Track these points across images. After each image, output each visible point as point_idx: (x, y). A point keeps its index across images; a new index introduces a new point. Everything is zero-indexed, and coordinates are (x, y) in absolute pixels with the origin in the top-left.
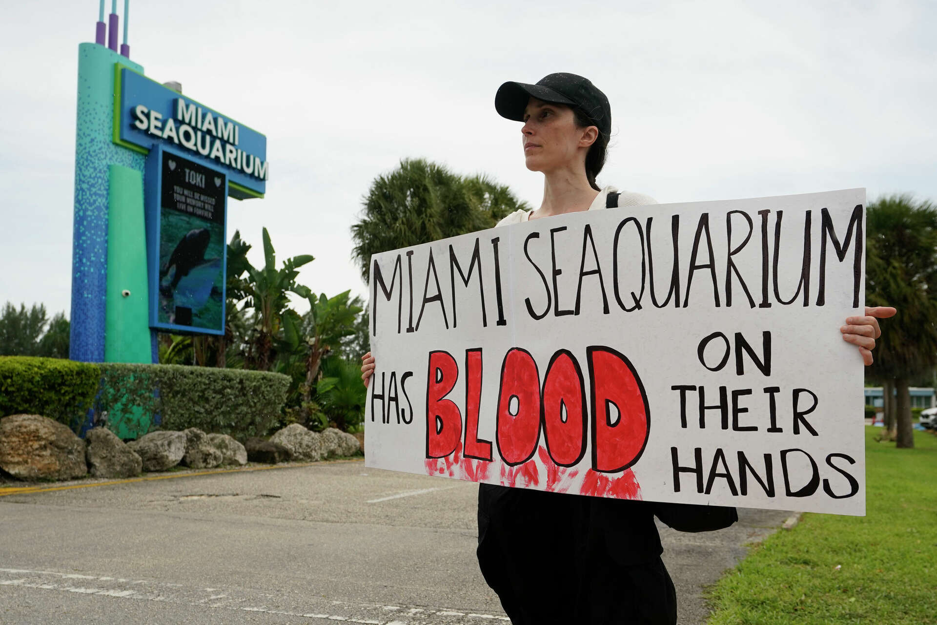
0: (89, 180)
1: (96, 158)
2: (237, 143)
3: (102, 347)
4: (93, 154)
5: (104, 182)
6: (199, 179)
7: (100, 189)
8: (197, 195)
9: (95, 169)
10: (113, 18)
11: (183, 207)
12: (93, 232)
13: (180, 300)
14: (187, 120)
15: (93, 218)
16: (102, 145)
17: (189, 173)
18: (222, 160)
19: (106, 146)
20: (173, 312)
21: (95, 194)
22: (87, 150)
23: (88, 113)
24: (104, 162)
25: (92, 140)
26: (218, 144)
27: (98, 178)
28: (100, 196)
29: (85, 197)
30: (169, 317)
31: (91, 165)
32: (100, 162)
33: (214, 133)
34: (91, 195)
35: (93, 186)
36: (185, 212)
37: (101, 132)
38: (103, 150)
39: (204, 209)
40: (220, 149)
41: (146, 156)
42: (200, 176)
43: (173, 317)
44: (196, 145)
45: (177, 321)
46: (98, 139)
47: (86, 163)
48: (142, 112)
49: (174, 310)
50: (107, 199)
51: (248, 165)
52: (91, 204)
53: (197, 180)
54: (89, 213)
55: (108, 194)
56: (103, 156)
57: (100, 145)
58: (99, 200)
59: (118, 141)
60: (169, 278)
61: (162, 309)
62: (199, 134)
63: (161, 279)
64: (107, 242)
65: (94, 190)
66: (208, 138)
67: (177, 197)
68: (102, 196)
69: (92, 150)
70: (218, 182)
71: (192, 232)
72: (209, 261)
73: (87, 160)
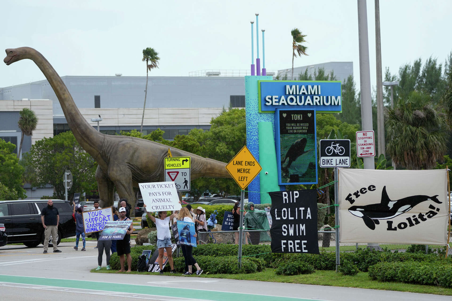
0: (250, 130)
1: (252, 121)
2: (320, 93)
3: (259, 195)
4: (251, 120)
5: (256, 130)
6: (299, 117)
7: (254, 133)
8: (298, 124)
9: (252, 125)
10: (258, 60)
11: (291, 131)
12: (253, 150)
13: (291, 172)
14: (291, 93)
15: (252, 145)
16: (254, 115)
17: (294, 116)
18: (312, 104)
19: (256, 115)
20: (289, 178)
21: (253, 135)
22: (249, 119)
23: (248, 104)
24: (256, 122)
25: (250, 114)
26: (309, 98)
27: (253, 129)
28: (254, 136)
29: (249, 137)
30: (287, 180)
31: (250, 124)
32: (254, 122)
33: (306, 93)
34: (251, 136)
35: (251, 132)
36: (293, 133)
37: (254, 110)
38: (255, 117)
39: (303, 129)
40: (310, 100)
41: (274, 113)
42: (300, 115)
43: (289, 180)
44: (296, 102)
45: (291, 181)
46: (252, 114)
47: (249, 124)
48: (269, 98)
49: (289, 176)
50: (257, 136)
51: (327, 101)
52: (251, 140)
53: (298, 117)
54: (251, 143)
55: (258, 134)
56: (255, 120)
57: (253, 116)
58: (254, 137)
59: (260, 112)
60: (286, 163)
61: (283, 177)
62: (298, 97)
63: (282, 165)
64: (259, 153)
65: (252, 134)
66: (303, 97)
67: (288, 128)
68: (256, 135)
69: (250, 118)
70: (310, 115)
71: (297, 141)
72: (306, 152)
73: (249, 123)
